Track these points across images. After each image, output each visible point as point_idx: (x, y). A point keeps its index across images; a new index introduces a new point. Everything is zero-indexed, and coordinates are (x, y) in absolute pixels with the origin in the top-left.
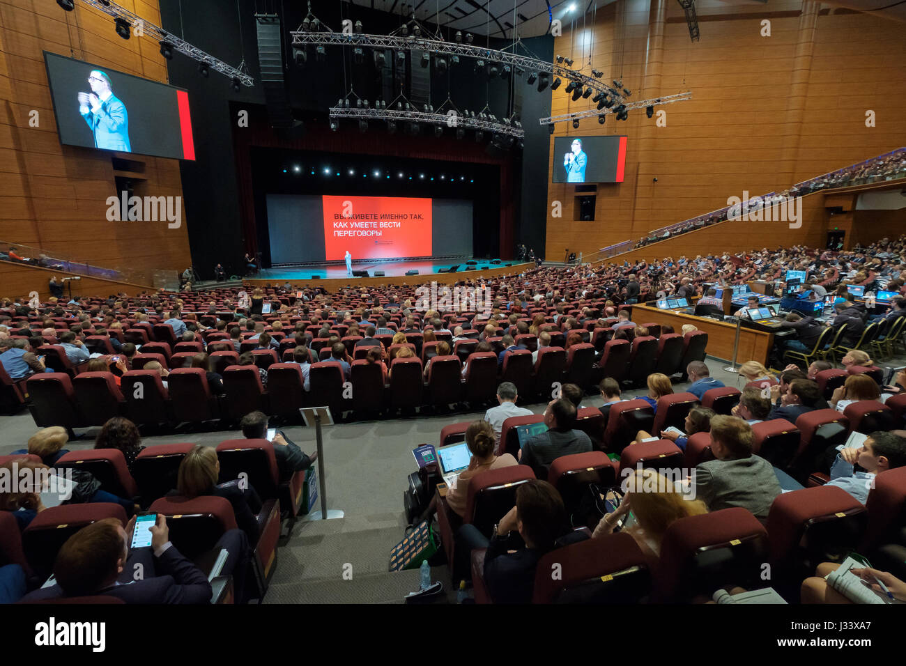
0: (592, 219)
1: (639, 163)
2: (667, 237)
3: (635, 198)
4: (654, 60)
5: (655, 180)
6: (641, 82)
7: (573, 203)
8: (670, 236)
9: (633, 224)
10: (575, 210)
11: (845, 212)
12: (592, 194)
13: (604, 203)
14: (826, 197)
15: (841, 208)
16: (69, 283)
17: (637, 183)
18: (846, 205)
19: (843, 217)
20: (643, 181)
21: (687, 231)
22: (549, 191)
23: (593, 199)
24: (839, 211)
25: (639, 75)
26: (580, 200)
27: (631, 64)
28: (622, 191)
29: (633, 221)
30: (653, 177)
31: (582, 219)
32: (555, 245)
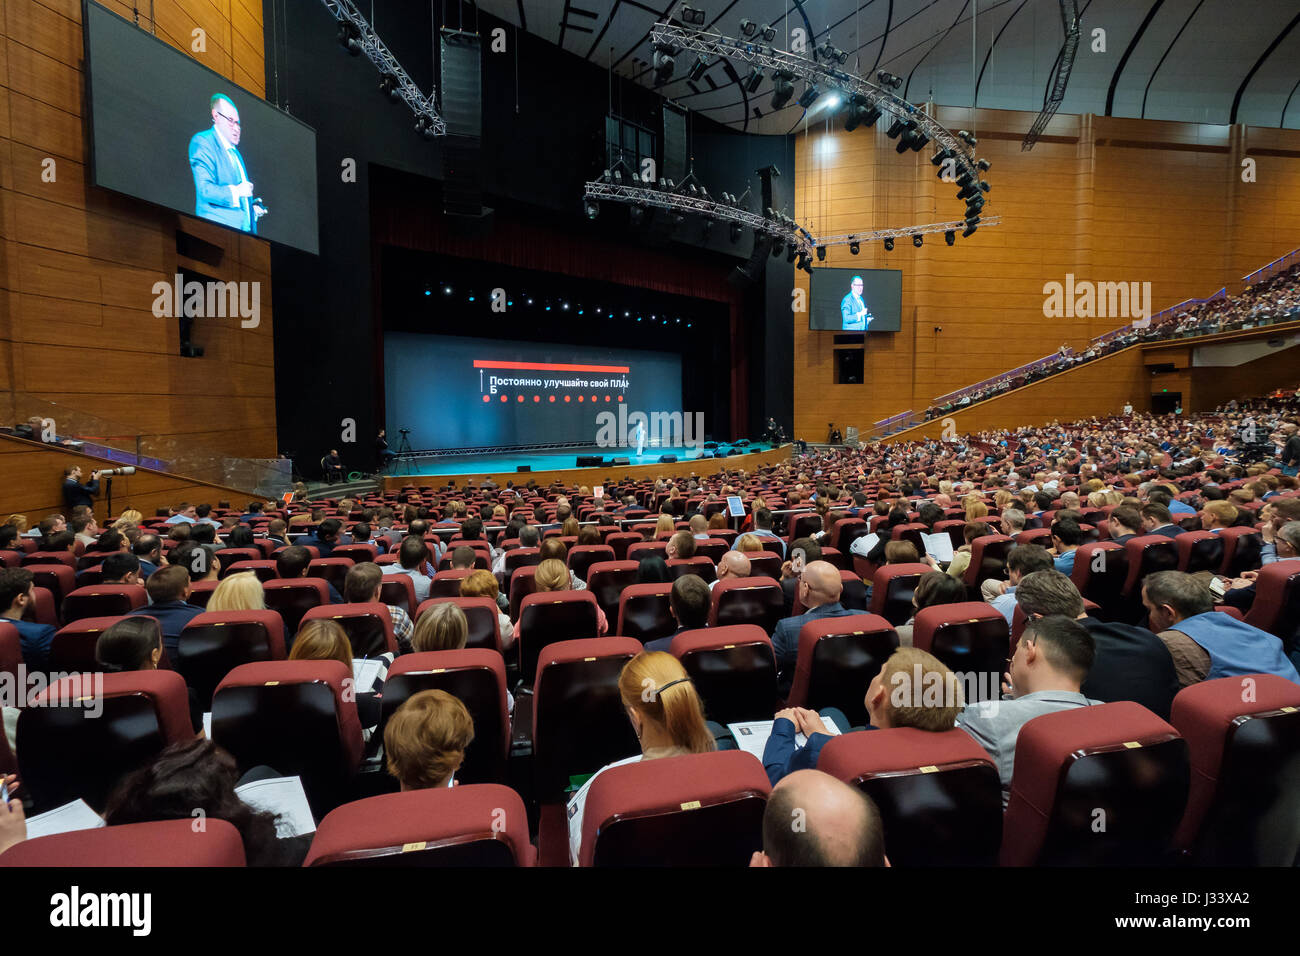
0: (860, 380)
1: (916, 307)
2: (967, 405)
3: (915, 353)
4: (925, 178)
5: (936, 329)
6: (912, 203)
7: (832, 360)
8: (971, 404)
9: (913, 388)
10: (834, 369)
11: (1178, 370)
12: (858, 346)
13: (876, 360)
14: (1145, 352)
15: (1172, 365)
16: (109, 482)
17: (915, 333)
18: (1180, 361)
19: (1175, 376)
20: (923, 331)
21: (990, 396)
22: (796, 343)
23: (860, 354)
24: (1168, 369)
25: (909, 194)
26: (840, 355)
27: (899, 181)
28: (897, 342)
29: (914, 383)
30: (934, 325)
31: (846, 382)
32: (809, 419)
